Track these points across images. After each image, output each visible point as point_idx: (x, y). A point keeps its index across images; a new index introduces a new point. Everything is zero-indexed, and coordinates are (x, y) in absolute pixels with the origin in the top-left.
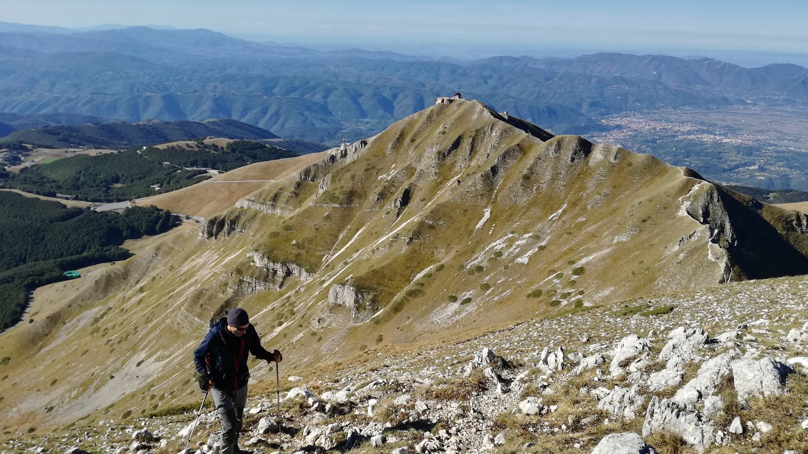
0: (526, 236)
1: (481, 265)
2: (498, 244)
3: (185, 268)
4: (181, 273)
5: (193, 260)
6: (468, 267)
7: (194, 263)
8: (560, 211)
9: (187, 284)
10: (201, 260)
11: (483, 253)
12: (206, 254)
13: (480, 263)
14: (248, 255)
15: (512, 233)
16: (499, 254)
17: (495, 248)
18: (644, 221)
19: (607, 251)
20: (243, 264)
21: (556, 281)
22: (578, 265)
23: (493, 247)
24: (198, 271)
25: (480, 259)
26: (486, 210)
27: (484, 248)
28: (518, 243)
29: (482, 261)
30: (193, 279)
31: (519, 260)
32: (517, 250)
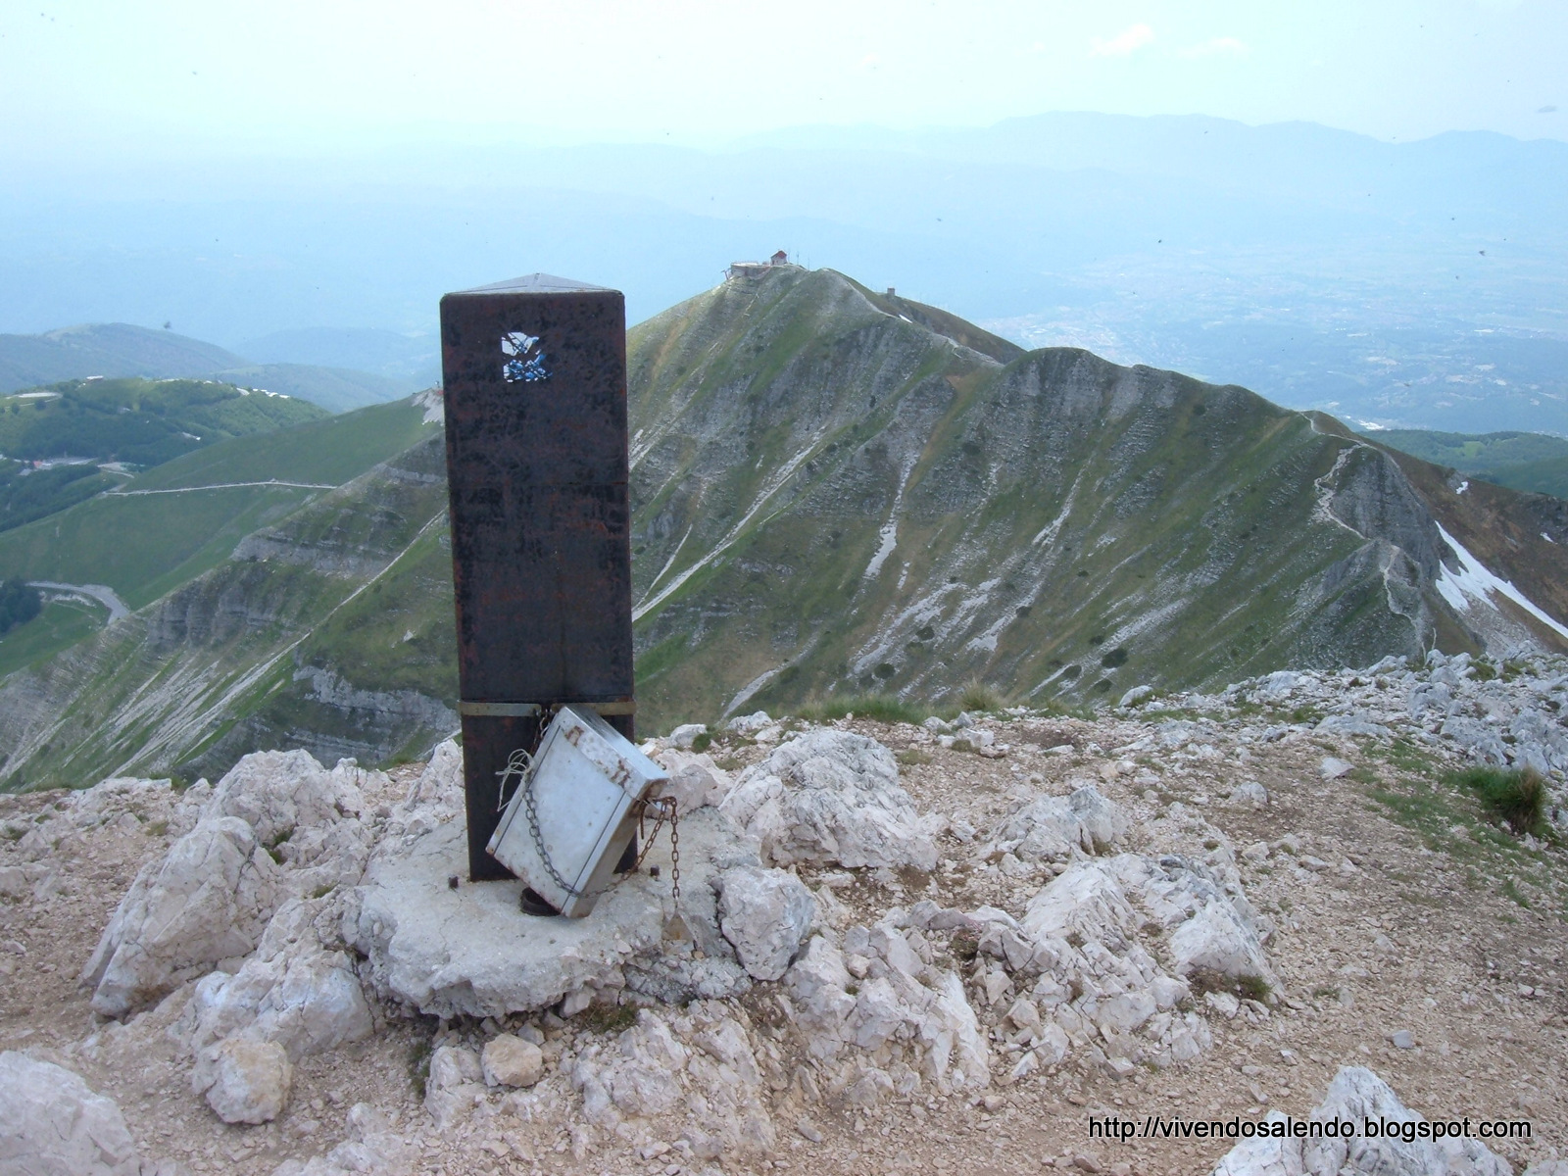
0: (986, 585)
1: (889, 661)
2: (924, 609)
3: (125, 717)
4: (118, 731)
5: (140, 699)
6: (858, 668)
7: (148, 703)
8: (1057, 523)
9: (137, 757)
10: (161, 697)
11: (889, 632)
12: (173, 679)
13: (884, 657)
14: (296, 676)
15: (953, 580)
16: (927, 632)
17: (917, 618)
18: (1246, 536)
19: (1171, 609)
20: (283, 697)
21: (1067, 684)
22: (1113, 643)
23: (912, 617)
24: (161, 721)
25: (883, 648)
26: (886, 529)
27: (889, 621)
28: (967, 604)
29: (891, 652)
30: (152, 745)
31: (976, 643)
32: (970, 619)
